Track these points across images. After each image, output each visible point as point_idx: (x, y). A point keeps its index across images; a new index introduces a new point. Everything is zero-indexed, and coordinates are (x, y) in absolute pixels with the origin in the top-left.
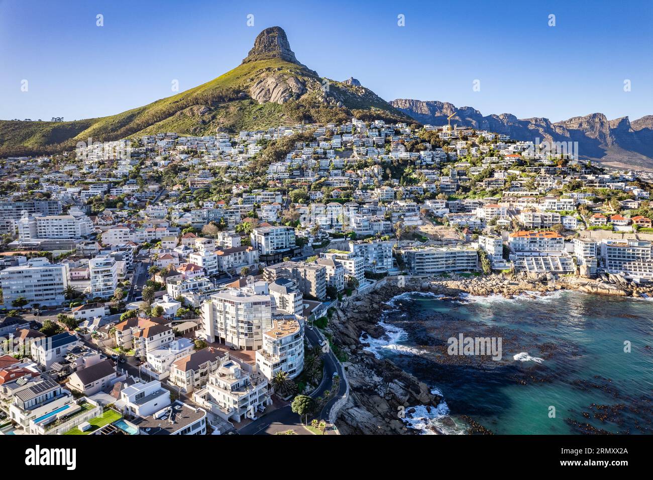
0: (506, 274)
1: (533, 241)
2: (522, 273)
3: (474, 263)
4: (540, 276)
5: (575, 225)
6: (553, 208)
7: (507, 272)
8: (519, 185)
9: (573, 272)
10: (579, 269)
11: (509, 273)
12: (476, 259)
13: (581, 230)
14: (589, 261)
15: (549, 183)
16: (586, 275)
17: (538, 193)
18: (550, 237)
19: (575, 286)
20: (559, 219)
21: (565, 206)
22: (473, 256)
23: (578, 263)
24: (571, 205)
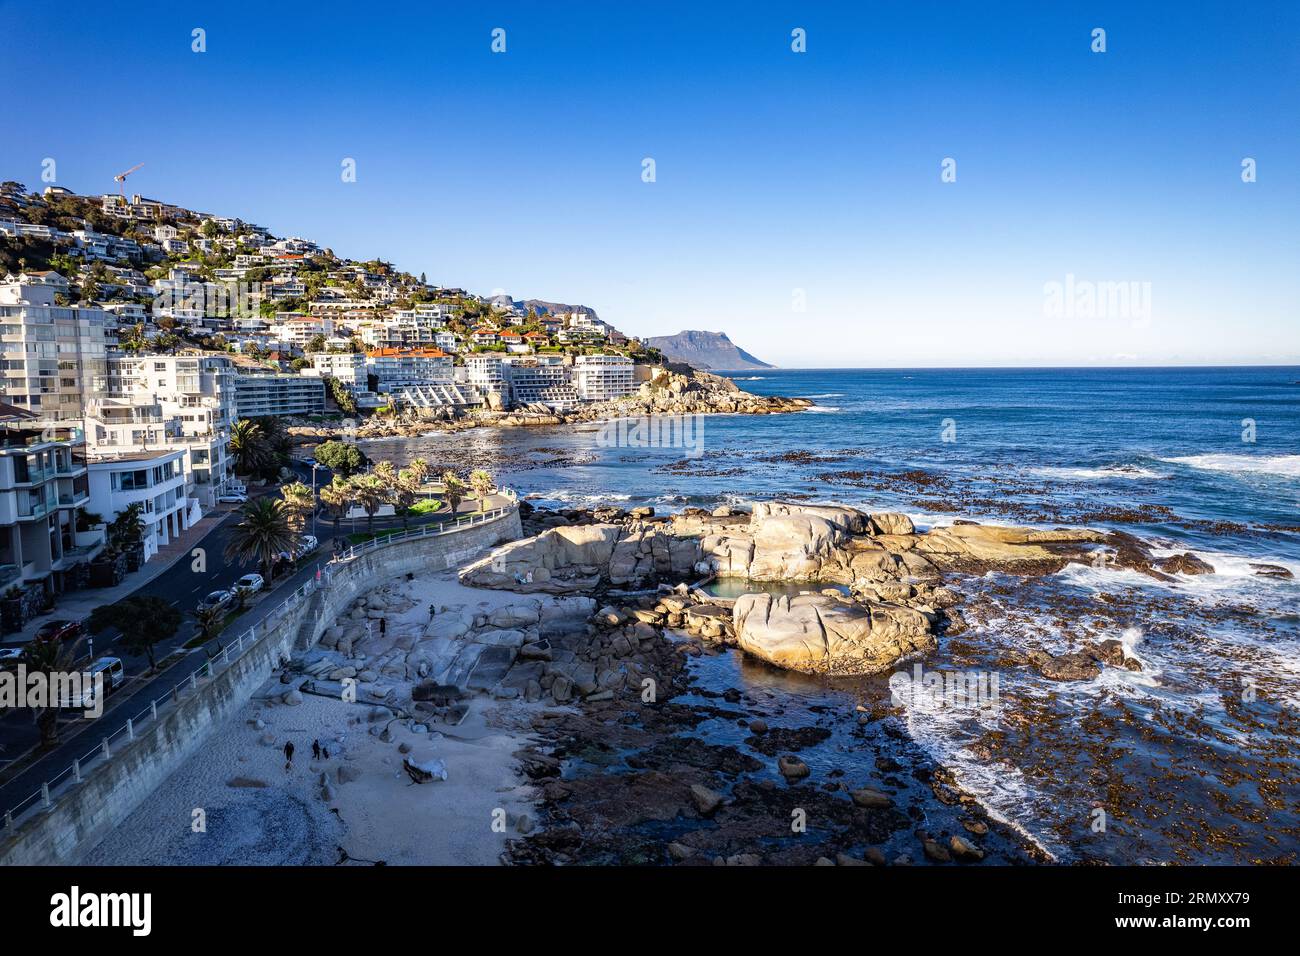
0: (382, 413)
1: (408, 365)
2: (409, 411)
3: (320, 401)
4: (438, 412)
5: (453, 346)
6: (410, 323)
7: (384, 410)
8: (332, 295)
9: (481, 404)
10: (487, 400)
11: (389, 412)
12: (321, 394)
13: (464, 354)
14: (499, 387)
15: (384, 293)
16: (501, 405)
17: (374, 306)
18: (433, 355)
19: (492, 422)
20: (430, 335)
21: (428, 321)
22: (316, 387)
23: (483, 392)
24: (437, 319)
